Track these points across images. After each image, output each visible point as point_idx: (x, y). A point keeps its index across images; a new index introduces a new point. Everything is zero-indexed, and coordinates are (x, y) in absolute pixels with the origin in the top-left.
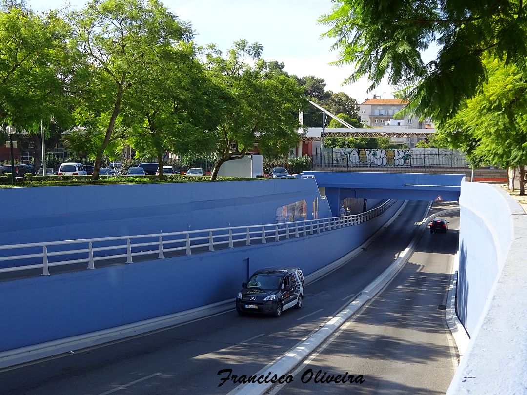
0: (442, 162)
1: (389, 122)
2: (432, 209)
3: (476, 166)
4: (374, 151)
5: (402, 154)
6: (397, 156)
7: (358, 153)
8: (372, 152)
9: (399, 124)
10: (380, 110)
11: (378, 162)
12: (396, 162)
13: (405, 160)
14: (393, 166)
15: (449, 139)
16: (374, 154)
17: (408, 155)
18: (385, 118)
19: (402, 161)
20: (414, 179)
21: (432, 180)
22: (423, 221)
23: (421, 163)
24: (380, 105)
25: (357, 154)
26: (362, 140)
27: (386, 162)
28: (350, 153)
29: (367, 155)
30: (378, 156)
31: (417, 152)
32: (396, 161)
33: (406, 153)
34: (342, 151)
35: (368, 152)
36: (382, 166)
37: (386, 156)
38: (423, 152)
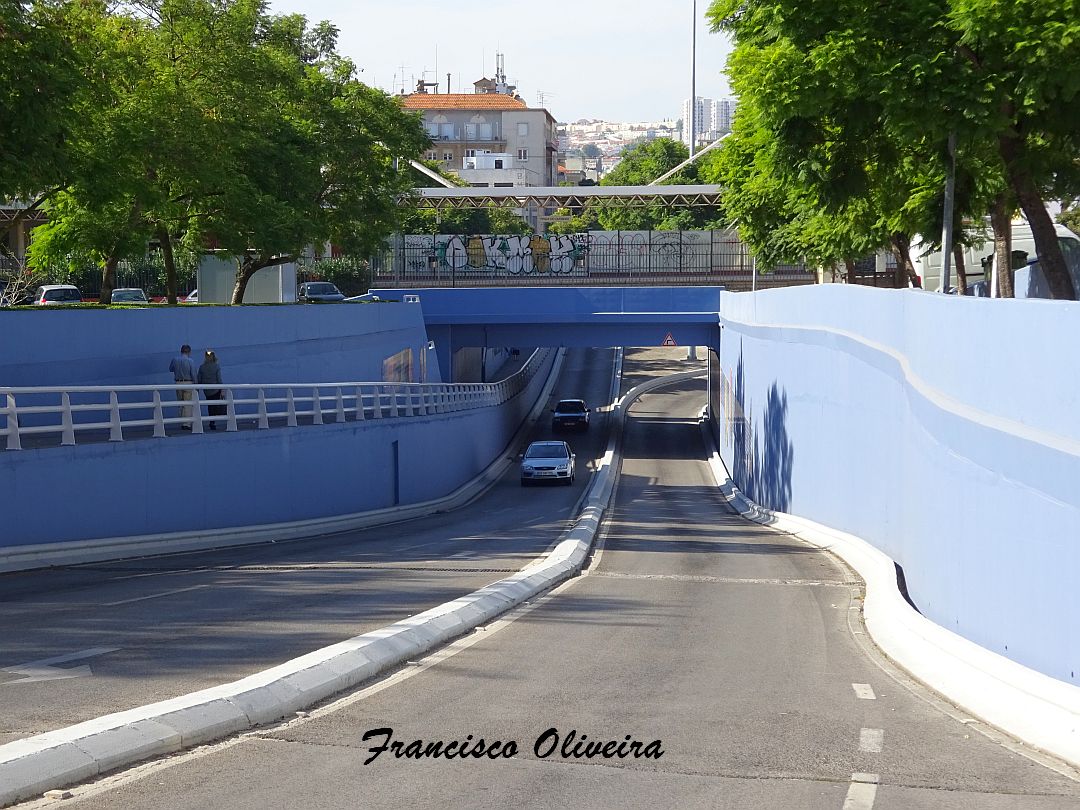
0: (658, 262)
1: (474, 160)
2: (626, 376)
3: (769, 264)
4: (501, 238)
5: (568, 246)
6: (556, 251)
7: (466, 244)
8: (498, 243)
9: (499, 165)
10: (440, 125)
11: (513, 266)
12: (555, 265)
13: (577, 259)
14: (548, 274)
15: (749, 219)
16: (504, 248)
17: (582, 247)
18: (455, 147)
19: (567, 263)
20: (615, 300)
21: (653, 301)
22: (616, 403)
23: (610, 264)
24: (440, 111)
25: (461, 247)
26: (455, 213)
27: (532, 266)
28: (445, 246)
29: (487, 251)
30: (513, 252)
31: (602, 240)
32: (553, 261)
33: (577, 243)
34: (426, 242)
35: (488, 243)
36: (522, 274)
37: (530, 251)
38: (615, 240)
